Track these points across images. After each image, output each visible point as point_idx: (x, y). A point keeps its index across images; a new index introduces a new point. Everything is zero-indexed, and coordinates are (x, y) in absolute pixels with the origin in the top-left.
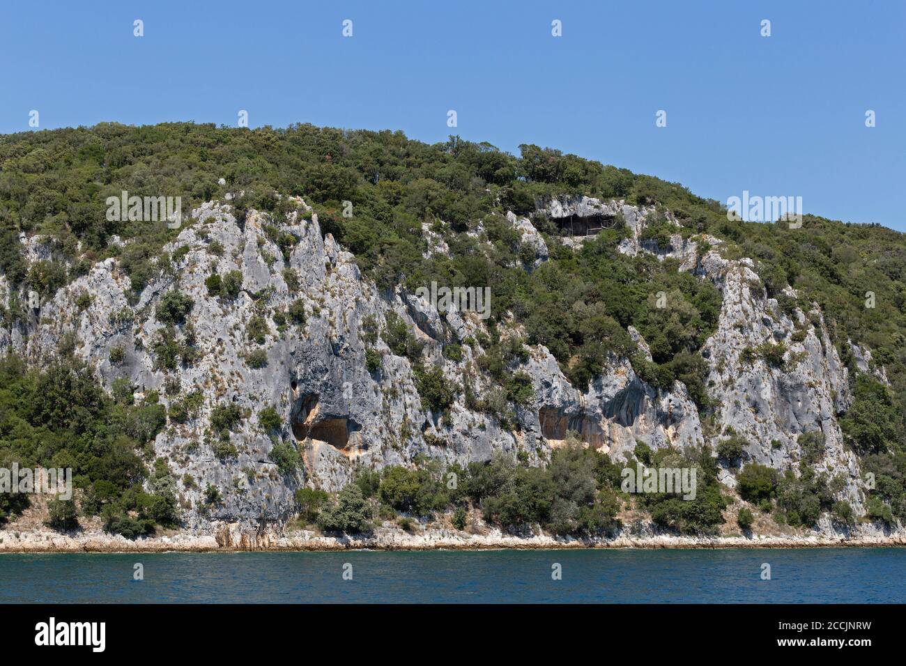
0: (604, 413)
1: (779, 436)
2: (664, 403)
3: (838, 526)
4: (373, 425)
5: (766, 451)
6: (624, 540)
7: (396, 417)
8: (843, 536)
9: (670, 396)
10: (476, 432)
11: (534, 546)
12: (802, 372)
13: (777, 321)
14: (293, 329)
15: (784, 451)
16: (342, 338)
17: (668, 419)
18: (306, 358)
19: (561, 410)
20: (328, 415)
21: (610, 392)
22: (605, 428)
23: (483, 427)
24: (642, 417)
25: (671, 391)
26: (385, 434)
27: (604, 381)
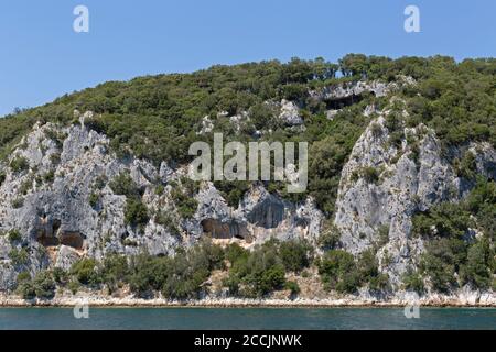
0: (249, 220)
1: (365, 230)
2: (298, 211)
3: (374, 292)
4: (91, 235)
5: (355, 240)
6: (207, 301)
7: (105, 230)
8: (375, 299)
9: (303, 207)
10: (155, 236)
11: (150, 304)
12: (387, 185)
13: (386, 150)
14: (44, 185)
15: (367, 240)
16: (76, 188)
17: (303, 222)
18: (50, 200)
19: (219, 220)
20: (66, 232)
21: (250, 207)
22: (251, 230)
23: (159, 234)
24: (284, 221)
25: (304, 204)
26: (97, 240)
27: (246, 201)
